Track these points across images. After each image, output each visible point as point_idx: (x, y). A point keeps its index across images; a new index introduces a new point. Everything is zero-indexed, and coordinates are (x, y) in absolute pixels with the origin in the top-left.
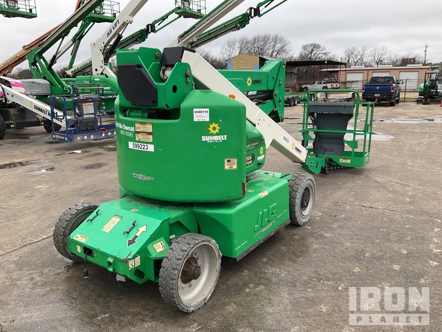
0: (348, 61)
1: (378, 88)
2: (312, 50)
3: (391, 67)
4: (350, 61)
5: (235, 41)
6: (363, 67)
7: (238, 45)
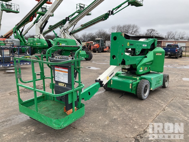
0: (168, 37)
1: (169, 50)
2: (151, 32)
3: (186, 40)
4: (169, 38)
5: (115, 27)
6: (173, 40)
7: (116, 28)
